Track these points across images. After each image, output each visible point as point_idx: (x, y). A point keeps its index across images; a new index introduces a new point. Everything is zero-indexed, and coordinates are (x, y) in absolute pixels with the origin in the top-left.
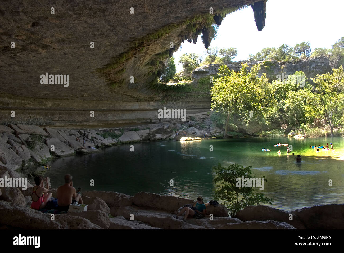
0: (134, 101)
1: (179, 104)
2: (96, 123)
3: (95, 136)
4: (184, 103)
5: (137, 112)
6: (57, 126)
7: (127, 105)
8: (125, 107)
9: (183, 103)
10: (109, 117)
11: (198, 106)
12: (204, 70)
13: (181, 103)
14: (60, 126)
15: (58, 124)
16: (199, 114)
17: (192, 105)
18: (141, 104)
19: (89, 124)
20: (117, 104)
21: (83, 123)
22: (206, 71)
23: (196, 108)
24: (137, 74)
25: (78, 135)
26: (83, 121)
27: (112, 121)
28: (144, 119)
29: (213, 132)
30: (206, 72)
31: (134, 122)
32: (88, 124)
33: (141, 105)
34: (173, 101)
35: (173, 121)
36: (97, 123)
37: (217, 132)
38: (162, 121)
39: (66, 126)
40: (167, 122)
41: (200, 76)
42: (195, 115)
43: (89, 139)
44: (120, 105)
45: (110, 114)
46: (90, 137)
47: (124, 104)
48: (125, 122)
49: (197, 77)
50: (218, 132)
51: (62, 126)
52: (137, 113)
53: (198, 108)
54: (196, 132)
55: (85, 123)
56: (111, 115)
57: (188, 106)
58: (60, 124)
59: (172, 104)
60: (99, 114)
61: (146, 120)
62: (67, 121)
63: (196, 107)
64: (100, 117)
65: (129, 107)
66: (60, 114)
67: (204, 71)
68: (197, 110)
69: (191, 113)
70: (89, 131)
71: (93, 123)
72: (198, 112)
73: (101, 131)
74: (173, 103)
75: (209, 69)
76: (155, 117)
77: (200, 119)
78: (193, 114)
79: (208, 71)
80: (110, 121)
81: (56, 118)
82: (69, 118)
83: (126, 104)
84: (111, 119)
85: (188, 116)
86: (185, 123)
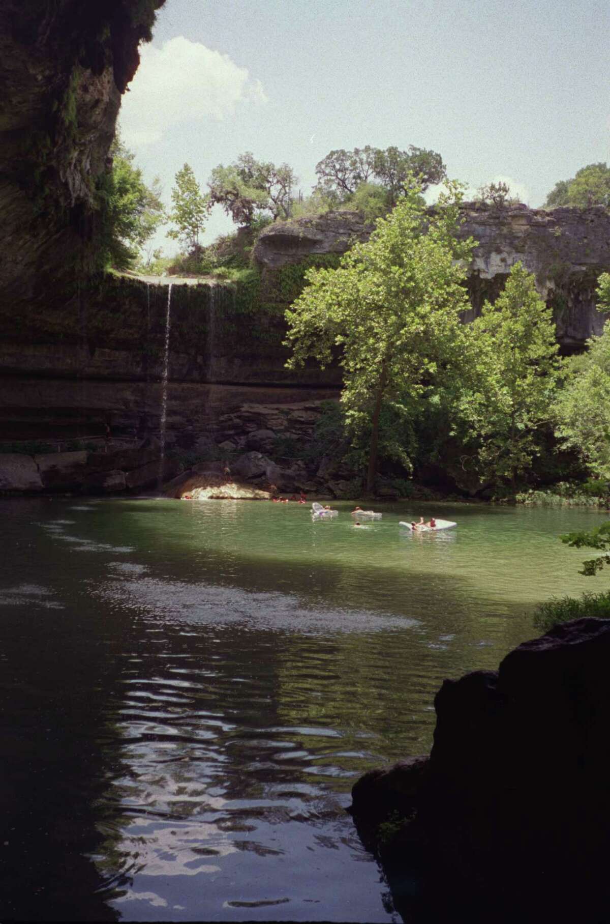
4: (238, 361)
5: (45, 383)
9: (230, 362)
12: (300, 232)
13: (224, 360)
16: (294, 406)
18: (56, 351)
22: (310, 236)
23: (288, 382)
28: (80, 412)
29: (327, 477)
30: (309, 240)
35: (190, 427)
41: (289, 256)
42: (277, 409)
49: (273, 260)
52: (49, 386)
53: (295, 382)
54: (264, 473)
57: (256, 374)
67: (301, 235)
68: (288, 391)
69: (261, 402)
72: (293, 400)
75: (323, 231)
77: (294, 424)
78: (268, 406)
79: (319, 237)
85: (248, 412)
86: (236, 438)
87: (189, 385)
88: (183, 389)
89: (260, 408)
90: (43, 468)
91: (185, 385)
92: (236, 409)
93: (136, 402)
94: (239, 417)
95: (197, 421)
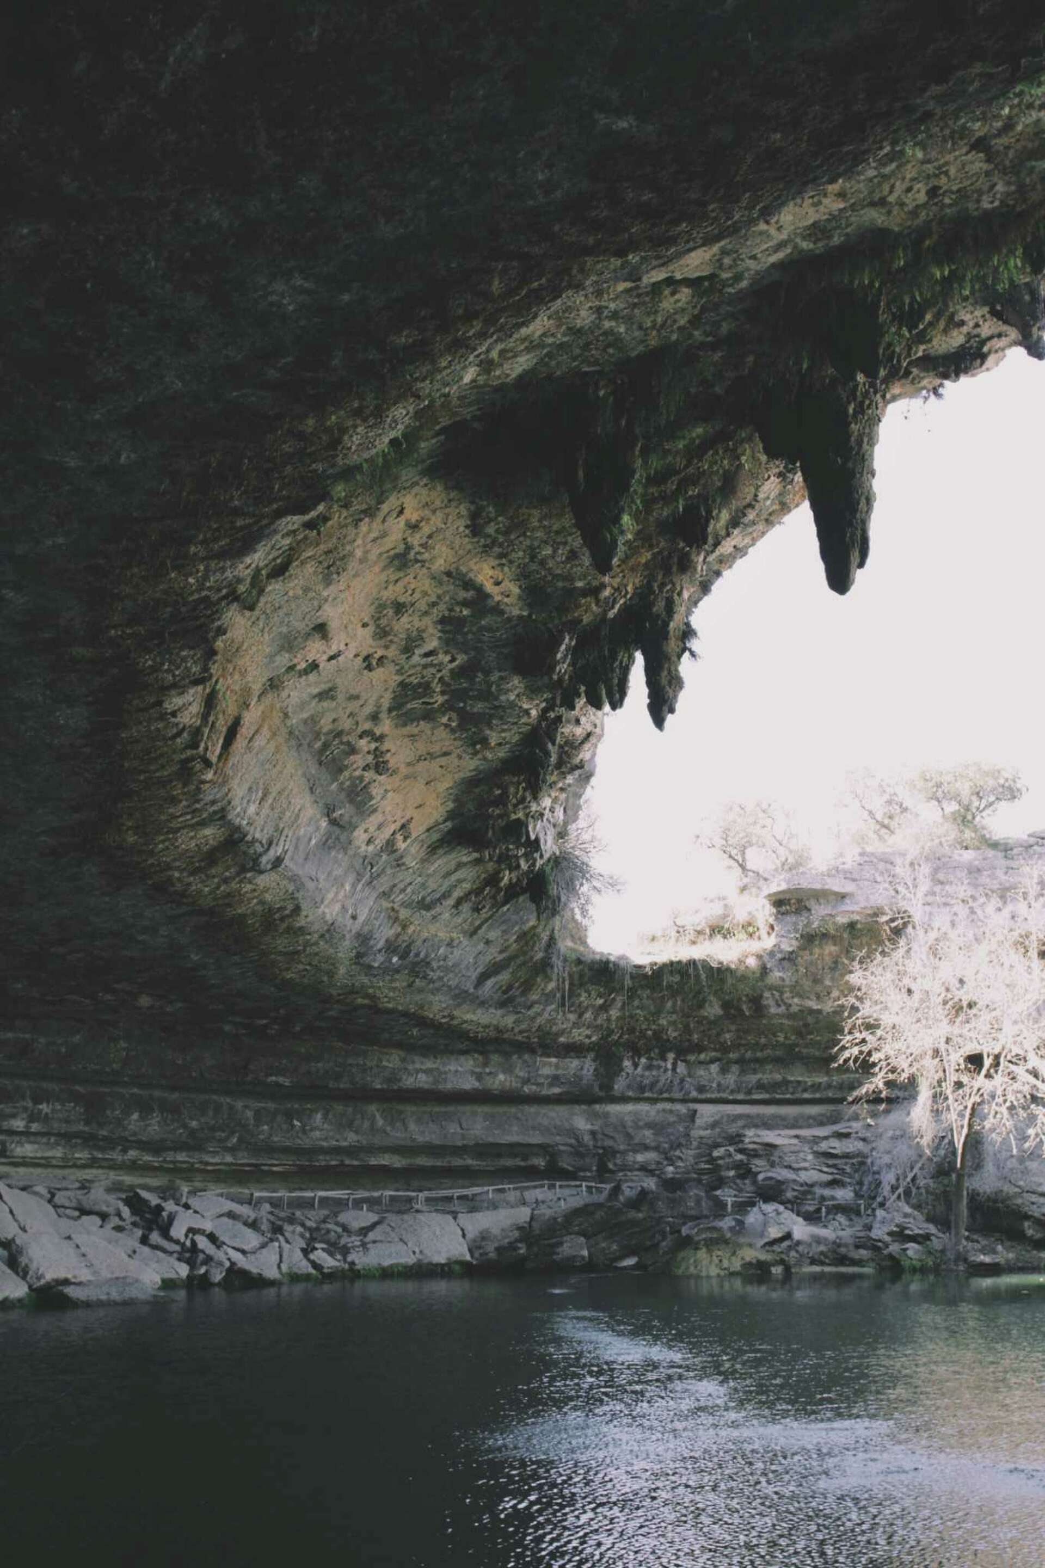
0: (446, 1045)
1: (702, 1072)
2: (244, 1158)
3: (208, 1226)
4: (735, 1068)
5: (468, 1108)
6: (24, 1162)
7: (410, 1067)
8: (400, 1080)
9: (724, 1071)
10: (311, 1130)
11: (816, 1087)
13: (714, 1068)
14: (43, 1161)
15: (28, 1149)
16: (818, 1132)
17: (778, 1077)
18: (485, 1064)
19: (207, 1164)
20: (350, 1061)
21: (170, 1156)
23: (808, 1095)
24: (403, 890)
25: (119, 1215)
26: (169, 1143)
27: (337, 1150)
28: (514, 1149)
29: (887, 1239)
31: (457, 1162)
32: (201, 1162)
33: (487, 1070)
34: (671, 1056)
35: (671, 1169)
36: (253, 1161)
37: (909, 1236)
38: (615, 1165)
39: (75, 1166)
40: (639, 1170)
42: (797, 1137)
43: (170, 1239)
44: (369, 1064)
45: (319, 1116)
46: (178, 1231)
47: (392, 1060)
48: (408, 1161)
50: (913, 1239)
51: (54, 1162)
52: (474, 1114)
53: (818, 1096)
54: (788, 1234)
55: (181, 1157)
56: (325, 1117)
57: (760, 1086)
58: (39, 1155)
59: (666, 1070)
60: (258, 1113)
61: (525, 1158)
62: (79, 1141)
63: (805, 1090)
64: (266, 1127)
65: (422, 1077)
66: (37, 1100)
68: (811, 1110)
69: (772, 1128)
70: (184, 1200)
71: (229, 1159)
72: (816, 1121)
73: (260, 1201)
74: (669, 1066)
75: (854, 880)
76: (573, 1141)
77: (823, 1159)
78: (783, 1132)
79: (849, 889)
80: (322, 1150)
81: (14, 1116)
82: (87, 1123)
83: (403, 1060)
84: (326, 1139)
85: (754, 1143)
86: (738, 1181)
87: (668, 1106)
88: (658, 1112)
89: (770, 1137)
90: (472, 1232)
91: (660, 1106)
92: (735, 1139)
93: (593, 1133)
94: (741, 1151)
95: (680, 1158)
